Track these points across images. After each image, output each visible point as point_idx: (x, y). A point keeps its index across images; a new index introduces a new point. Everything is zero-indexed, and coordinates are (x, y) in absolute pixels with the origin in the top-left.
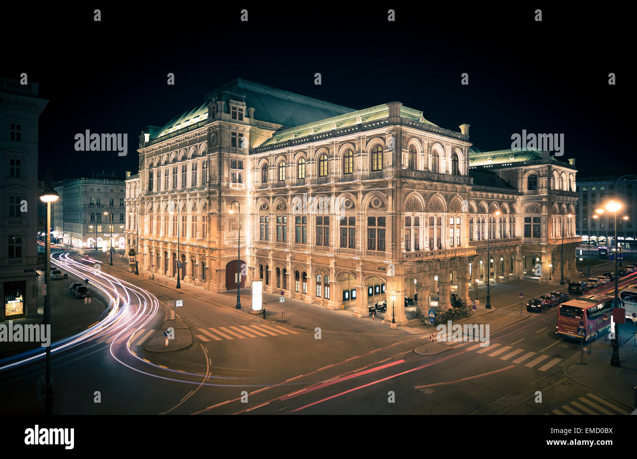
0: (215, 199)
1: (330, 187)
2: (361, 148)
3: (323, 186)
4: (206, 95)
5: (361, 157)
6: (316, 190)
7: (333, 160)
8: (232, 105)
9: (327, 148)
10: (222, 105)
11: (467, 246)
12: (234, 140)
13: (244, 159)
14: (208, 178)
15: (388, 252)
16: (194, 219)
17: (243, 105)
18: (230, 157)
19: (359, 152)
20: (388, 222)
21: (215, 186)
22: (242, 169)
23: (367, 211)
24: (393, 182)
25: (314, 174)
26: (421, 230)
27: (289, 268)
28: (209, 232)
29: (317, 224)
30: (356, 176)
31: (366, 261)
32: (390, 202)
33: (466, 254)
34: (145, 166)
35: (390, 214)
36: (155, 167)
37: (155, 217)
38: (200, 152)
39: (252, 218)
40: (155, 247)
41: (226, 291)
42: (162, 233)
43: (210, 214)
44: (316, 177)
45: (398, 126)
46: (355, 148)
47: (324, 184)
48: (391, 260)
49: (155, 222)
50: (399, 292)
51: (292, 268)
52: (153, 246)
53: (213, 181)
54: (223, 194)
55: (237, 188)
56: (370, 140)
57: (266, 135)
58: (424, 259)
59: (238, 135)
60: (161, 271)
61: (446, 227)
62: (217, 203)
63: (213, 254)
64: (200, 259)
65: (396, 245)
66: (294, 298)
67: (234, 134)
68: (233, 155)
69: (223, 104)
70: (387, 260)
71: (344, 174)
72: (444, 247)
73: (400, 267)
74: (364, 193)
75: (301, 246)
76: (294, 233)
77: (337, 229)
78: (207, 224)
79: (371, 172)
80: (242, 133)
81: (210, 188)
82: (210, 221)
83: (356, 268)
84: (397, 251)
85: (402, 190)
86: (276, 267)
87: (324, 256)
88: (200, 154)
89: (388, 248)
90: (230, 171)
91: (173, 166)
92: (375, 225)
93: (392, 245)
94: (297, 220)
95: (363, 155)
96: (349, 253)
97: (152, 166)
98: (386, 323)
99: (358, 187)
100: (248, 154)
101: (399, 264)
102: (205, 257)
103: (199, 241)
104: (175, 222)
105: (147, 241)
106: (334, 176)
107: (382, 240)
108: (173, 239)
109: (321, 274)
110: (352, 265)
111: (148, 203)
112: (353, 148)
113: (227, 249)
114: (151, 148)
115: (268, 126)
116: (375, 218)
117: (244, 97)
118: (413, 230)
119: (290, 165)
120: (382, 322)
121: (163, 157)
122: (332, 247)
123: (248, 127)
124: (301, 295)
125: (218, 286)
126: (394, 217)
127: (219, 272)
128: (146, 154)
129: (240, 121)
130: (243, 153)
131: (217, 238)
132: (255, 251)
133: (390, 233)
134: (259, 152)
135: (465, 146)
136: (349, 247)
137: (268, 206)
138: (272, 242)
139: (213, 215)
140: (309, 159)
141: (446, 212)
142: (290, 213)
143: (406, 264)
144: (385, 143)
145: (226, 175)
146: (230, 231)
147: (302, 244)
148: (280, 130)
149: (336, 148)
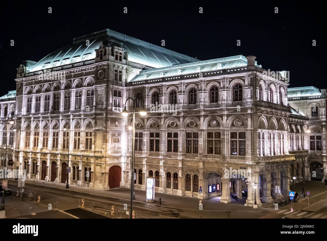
1: (199, 112)
2: (226, 85)
3: (193, 111)
4: (74, 39)
5: (225, 92)
6: (186, 113)
7: (202, 92)
8: (116, 50)
9: (196, 84)
11: (288, 154)
12: (116, 75)
13: (122, 89)
14: (94, 103)
15: (249, 156)
16: (77, 134)
17: (122, 51)
18: (113, 88)
19: (224, 87)
20: (248, 135)
21: (101, 109)
22: (121, 97)
23: (230, 128)
24: (252, 109)
25: (185, 102)
26: (265, 142)
27: (161, 170)
28: (94, 144)
29: (187, 138)
30: (222, 104)
31: (230, 163)
32: (249, 122)
33: (290, 159)
34: (24, 92)
35: (249, 130)
36: (34, 93)
37: (33, 133)
38: (85, 83)
39: (126, 134)
40: (32, 158)
41: (109, 189)
42: (40, 146)
43: (96, 130)
44: (187, 104)
45: (255, 72)
46: (220, 85)
47: (195, 110)
48: (251, 161)
49: (32, 138)
50: (256, 183)
51: (164, 170)
52: (30, 156)
53: (99, 106)
54: (109, 116)
55: (117, 112)
56: (232, 80)
57: (135, 72)
58: (271, 161)
59: (118, 72)
60: (38, 177)
61: (278, 140)
62: (104, 122)
63: (98, 161)
64: (83, 166)
65: (254, 152)
66: (166, 193)
67: (116, 71)
68: (116, 87)
69: (110, 49)
70: (248, 162)
71: (210, 102)
72: (277, 154)
73: (257, 166)
74: (228, 116)
75: (173, 154)
76: (166, 145)
77: (205, 141)
78: (93, 138)
79: (233, 102)
80: (121, 70)
81: (97, 110)
82: (95, 135)
83: (222, 168)
84: (255, 156)
85: (257, 114)
86: (149, 170)
87: (194, 161)
88: (85, 85)
89: (248, 153)
90: (113, 98)
91: (54, 93)
92: (237, 138)
93: (251, 152)
94: (169, 135)
95: (227, 90)
96: (215, 158)
97: (30, 92)
98: (248, 205)
99: (223, 112)
100: (124, 86)
101: (256, 165)
102: (89, 164)
103: (82, 151)
104: (56, 137)
105: (22, 153)
106: (203, 104)
107: (242, 148)
108: (52, 150)
109: (191, 174)
110: (218, 166)
111: (25, 122)
112: (219, 85)
113: (110, 157)
114: (31, 78)
115: (137, 65)
116: (236, 133)
117: (122, 44)
118: (261, 142)
119: (164, 95)
120: (245, 205)
121: (45, 86)
122: (201, 154)
123: (125, 67)
124: (172, 190)
125: (104, 185)
126: (252, 132)
127: (104, 175)
128: (24, 82)
129: (120, 62)
130: (121, 85)
131: (104, 148)
132: (130, 158)
133: (250, 143)
134: (134, 85)
135: (286, 86)
136: (215, 154)
137: (142, 124)
138: (145, 152)
139: (98, 131)
140: (181, 92)
141: (277, 130)
142: (163, 129)
143: (261, 164)
144: (245, 83)
145: (111, 101)
146: (112, 143)
147: (173, 152)
148: (144, 69)
149: (204, 84)
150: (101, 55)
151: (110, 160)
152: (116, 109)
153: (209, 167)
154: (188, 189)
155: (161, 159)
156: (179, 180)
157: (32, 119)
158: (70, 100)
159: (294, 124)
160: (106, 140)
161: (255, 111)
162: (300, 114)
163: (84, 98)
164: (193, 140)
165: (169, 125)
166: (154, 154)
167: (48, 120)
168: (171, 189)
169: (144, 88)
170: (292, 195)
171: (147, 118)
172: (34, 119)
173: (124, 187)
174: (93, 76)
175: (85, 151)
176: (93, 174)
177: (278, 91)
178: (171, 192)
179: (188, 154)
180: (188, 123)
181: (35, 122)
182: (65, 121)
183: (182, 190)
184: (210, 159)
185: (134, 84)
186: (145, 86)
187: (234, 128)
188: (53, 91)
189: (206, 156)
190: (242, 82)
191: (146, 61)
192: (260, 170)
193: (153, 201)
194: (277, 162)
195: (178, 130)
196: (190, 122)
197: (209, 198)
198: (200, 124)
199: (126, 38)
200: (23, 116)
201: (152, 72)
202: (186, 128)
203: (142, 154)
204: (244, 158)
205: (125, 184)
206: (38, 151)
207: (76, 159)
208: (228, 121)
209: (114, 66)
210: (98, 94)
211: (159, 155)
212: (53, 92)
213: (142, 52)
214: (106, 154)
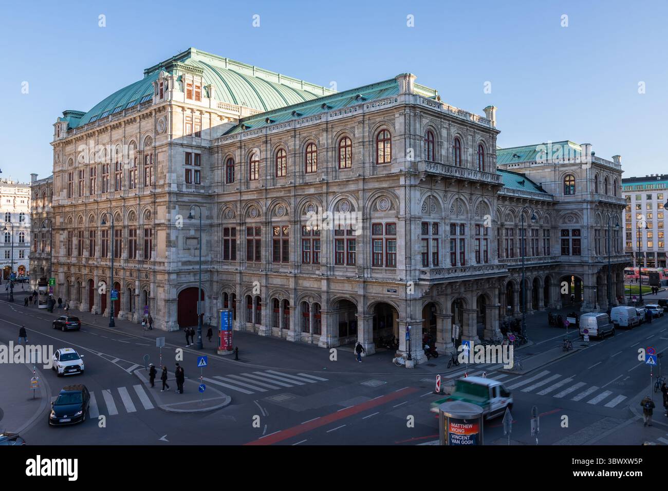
3: (312, 185)
6: (301, 190)
8: (186, 81)
11: (496, 262)
14: (153, 177)
15: (400, 267)
17: (201, 82)
20: (400, 229)
21: (163, 188)
22: (200, 165)
24: (406, 177)
25: (299, 170)
26: (441, 241)
27: (264, 296)
28: (155, 250)
30: (357, 170)
31: (370, 282)
32: (402, 203)
35: (402, 219)
39: (212, 231)
40: (75, 274)
41: (177, 329)
42: (86, 254)
43: (156, 225)
44: (301, 174)
46: (354, 135)
51: (268, 295)
52: (72, 272)
53: (160, 182)
54: (174, 199)
55: (192, 191)
59: (194, 121)
64: (141, 287)
65: (410, 259)
66: (271, 335)
67: (189, 118)
69: (175, 79)
71: (340, 168)
73: (416, 287)
75: (282, 265)
76: (272, 248)
77: (332, 241)
78: (152, 238)
79: (377, 166)
82: (156, 234)
83: (357, 292)
84: (412, 267)
85: (418, 187)
86: (246, 295)
87: (313, 278)
88: (142, 147)
89: (400, 263)
92: (382, 234)
93: (406, 259)
96: (347, 271)
101: (414, 284)
102: (147, 284)
108: (101, 261)
109: (309, 301)
110: (352, 289)
113: (180, 272)
115: (233, 109)
122: (323, 265)
126: (408, 221)
127: (171, 303)
129: (198, 103)
131: (167, 257)
133: (403, 243)
136: (348, 264)
139: (159, 227)
140: (292, 151)
142: (265, 221)
144: (395, 128)
147: (282, 262)
150: (162, 90)
151: (179, 277)
152: (189, 188)
153: (337, 289)
154: (305, 329)
155: (264, 275)
158: (122, 173)
160: (171, 241)
161: (412, 182)
163: (140, 170)
164: (313, 240)
166: (253, 265)
168: (280, 328)
171: (241, 201)
175: (144, 261)
176: (154, 301)
178: (280, 333)
179: (305, 266)
180: (304, 209)
183: (295, 331)
184: (339, 275)
187: (377, 215)
189: (332, 269)
190: (390, 126)
192: (423, 294)
202: (301, 218)
203: (235, 266)
204: (394, 273)
206: (84, 262)
207: (132, 275)
208: (368, 203)
209: (184, 110)
210: (158, 160)
211: (260, 268)
214: (170, 266)
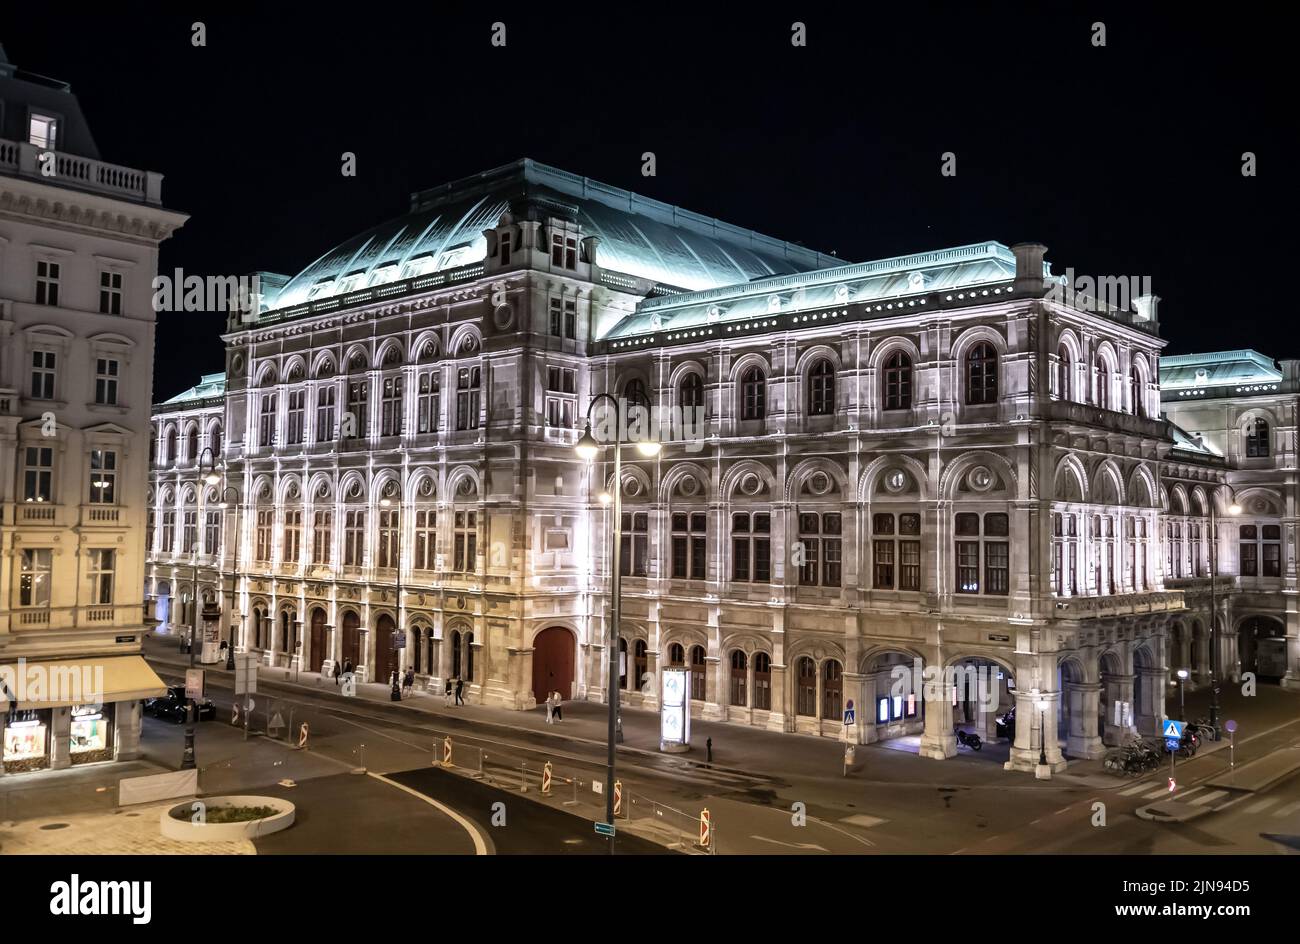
0: (508, 467)
1: (845, 441)
2: (938, 349)
3: (823, 438)
5: (937, 370)
6: (801, 448)
7: (855, 374)
8: (555, 231)
9: (834, 346)
10: (532, 230)
11: (1161, 589)
12: (556, 317)
13: (576, 366)
14: (483, 413)
15: (1020, 596)
16: (427, 519)
17: (577, 232)
18: (547, 361)
19: (932, 356)
20: (1019, 524)
21: (506, 435)
22: (572, 392)
23: (955, 498)
24: (1031, 431)
25: (794, 407)
26: (1080, 547)
27: (713, 645)
28: (484, 554)
29: (801, 531)
30: (925, 414)
31: (954, 621)
32: (1023, 476)
33: (1168, 608)
34: (249, 378)
35: (1023, 507)
36: (284, 383)
37: (280, 515)
38: (452, 346)
39: (592, 518)
40: (278, 597)
41: (534, 705)
42: (305, 557)
43: (488, 505)
44: (801, 417)
45: (1042, 301)
46: (919, 348)
47: (829, 434)
48: (1029, 615)
49: (278, 531)
50: (1046, 692)
51: (723, 645)
52: (273, 593)
53: (499, 423)
54: (532, 458)
55: (561, 442)
56: (961, 331)
57: (621, 306)
58: (1099, 615)
59: (564, 305)
60: (301, 660)
61: (1124, 542)
62: (516, 478)
63: (496, 610)
64: (445, 626)
65: (1039, 581)
66: (729, 720)
67: (556, 303)
68: (554, 356)
69: (535, 228)
70: (1019, 617)
71: (885, 409)
72: (1120, 590)
73: (1048, 632)
74: (947, 455)
75: (753, 588)
76: (730, 555)
77: (867, 544)
78: (478, 531)
79: (966, 407)
80: (573, 301)
81: (491, 438)
82: (486, 524)
83: (924, 639)
84: (1042, 595)
85: (1051, 449)
86: (669, 642)
87: (825, 612)
88: (452, 352)
89: (1019, 587)
90: (547, 397)
91: (348, 379)
92: (977, 533)
93: (1030, 581)
94: (740, 523)
95: (942, 366)
96: (901, 601)
97: (270, 379)
98: (1017, 767)
99: (930, 441)
100: (585, 354)
101: (1045, 626)
102: (465, 619)
103: (444, 576)
104: (355, 530)
105: (248, 580)
106: (858, 413)
107: (997, 570)
108: (345, 573)
109: (814, 655)
110: (912, 633)
111: (254, 477)
112: (913, 348)
113: (537, 597)
114: (272, 332)
115: (628, 283)
116: (976, 516)
117: (576, 210)
118: (1066, 546)
119: (720, 384)
120: (1007, 766)
121: (317, 358)
122: (850, 588)
123: (587, 287)
124: (751, 713)
125: (516, 693)
126: (1034, 512)
127: (518, 657)
128: (251, 346)
129: (570, 271)
130: (574, 352)
131: (515, 568)
132: (604, 603)
133: (1025, 552)
134: (619, 350)
135: (1154, 349)
136: (901, 587)
137: (644, 487)
138: (658, 579)
139: (497, 510)
140: (780, 372)
141: (1123, 504)
142: (719, 504)
143: (1064, 624)
144: (1006, 339)
145: (538, 408)
146: (543, 551)
147: (754, 582)
148: (653, 294)
149: (861, 346)
150: (506, 248)
151: (538, 607)
152: (555, 435)
153: (879, 633)
154: (804, 707)
155: (713, 606)
156: (775, 676)
157: (278, 469)
158: (400, 402)
159: (1184, 483)
160: (524, 537)
161: (1042, 440)
162: (1205, 448)
163: (447, 397)
164: (824, 541)
165: (739, 489)
166: (688, 587)
167: (331, 473)
168: (747, 708)
169: (652, 361)
170: (1172, 734)
171: (662, 464)
172: (283, 468)
173: (586, 698)
174: (478, 320)
175: (452, 575)
176: (481, 653)
177: (1128, 367)
178: (748, 717)
179: (807, 590)
180: (806, 482)
181: (286, 477)
182: (386, 474)
183: (785, 713)
184: (883, 607)
185: (619, 346)
186: (654, 352)
187: (967, 499)
188: (344, 374)
189: (868, 596)
190: (996, 337)
191: (657, 266)
192: (1060, 646)
193: (683, 749)
194: (1122, 619)
195: (771, 504)
196: (814, 479)
197: (880, 742)
198: (847, 486)
199: (590, 188)
200: (250, 457)
201: (681, 303)
202: (799, 498)
203: (645, 586)
204: (1004, 605)
205: (588, 691)
206: (300, 574)
207: (422, 602)
208: (947, 475)
209: (549, 285)
210: (495, 381)
211: (703, 592)
212: (344, 377)
213: (642, 235)
214: (523, 585)
